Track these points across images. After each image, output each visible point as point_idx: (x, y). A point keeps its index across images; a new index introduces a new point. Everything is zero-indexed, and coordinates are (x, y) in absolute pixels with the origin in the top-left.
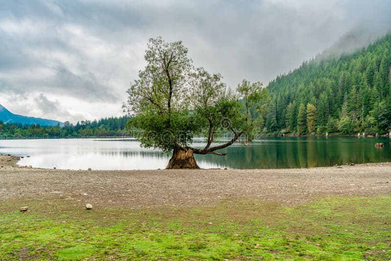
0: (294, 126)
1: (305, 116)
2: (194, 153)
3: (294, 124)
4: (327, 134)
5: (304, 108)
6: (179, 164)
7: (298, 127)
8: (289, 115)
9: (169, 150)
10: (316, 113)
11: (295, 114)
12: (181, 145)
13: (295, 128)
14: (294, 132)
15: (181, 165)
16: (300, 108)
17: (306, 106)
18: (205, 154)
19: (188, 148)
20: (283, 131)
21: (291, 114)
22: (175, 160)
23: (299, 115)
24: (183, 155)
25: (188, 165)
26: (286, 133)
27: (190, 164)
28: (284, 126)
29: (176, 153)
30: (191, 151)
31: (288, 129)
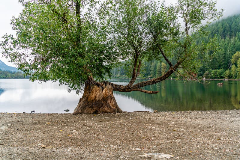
0: (155, 74)
1: (160, 69)
2: (114, 90)
3: (155, 73)
4: (172, 79)
5: (160, 65)
6: (92, 107)
7: (157, 75)
8: (152, 68)
9: (79, 85)
10: (166, 67)
11: (155, 68)
12: (96, 79)
13: (155, 75)
14: (155, 77)
15: (95, 109)
16: (158, 65)
17: (161, 64)
18: (130, 91)
19: (106, 83)
20: (149, 77)
21: (153, 68)
22: (87, 100)
23: (158, 69)
24: (99, 93)
25: (106, 109)
26: (150, 78)
27: (109, 107)
28: (149, 74)
29: (88, 90)
30: (110, 87)
31: (151, 76)
